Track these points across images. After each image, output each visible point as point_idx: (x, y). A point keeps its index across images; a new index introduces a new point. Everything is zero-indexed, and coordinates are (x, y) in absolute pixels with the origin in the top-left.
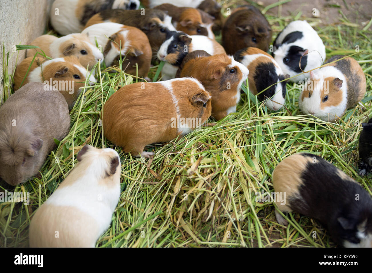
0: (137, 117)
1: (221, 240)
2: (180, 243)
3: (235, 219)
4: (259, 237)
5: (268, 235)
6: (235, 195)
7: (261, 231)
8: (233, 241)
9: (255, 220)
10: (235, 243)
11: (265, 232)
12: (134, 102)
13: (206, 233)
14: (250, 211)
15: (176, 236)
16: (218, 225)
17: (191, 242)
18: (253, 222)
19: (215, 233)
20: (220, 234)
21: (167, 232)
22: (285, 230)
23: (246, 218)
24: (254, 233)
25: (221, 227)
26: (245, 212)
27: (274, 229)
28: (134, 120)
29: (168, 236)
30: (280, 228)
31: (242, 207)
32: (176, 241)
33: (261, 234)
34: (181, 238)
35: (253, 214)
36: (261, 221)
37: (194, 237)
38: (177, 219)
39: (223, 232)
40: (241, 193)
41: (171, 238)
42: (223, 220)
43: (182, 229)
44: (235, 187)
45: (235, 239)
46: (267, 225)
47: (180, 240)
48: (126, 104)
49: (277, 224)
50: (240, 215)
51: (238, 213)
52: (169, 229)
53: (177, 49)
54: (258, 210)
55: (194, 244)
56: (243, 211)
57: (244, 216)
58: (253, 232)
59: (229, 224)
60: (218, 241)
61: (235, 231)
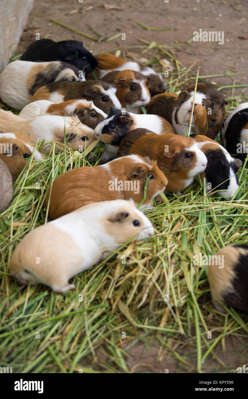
0: (83, 197)
1: (158, 325)
2: (115, 326)
3: (172, 305)
4: (197, 324)
5: (207, 322)
6: (174, 280)
7: (199, 318)
8: (171, 327)
9: (194, 307)
10: (172, 329)
11: (205, 319)
12: (80, 183)
13: (143, 317)
14: (190, 296)
15: (112, 319)
16: (156, 309)
17: (127, 326)
18: (192, 308)
19: (152, 318)
20: (157, 319)
21: (104, 314)
22: (224, 318)
23: (186, 304)
24: (193, 320)
25: (159, 312)
26: (184, 297)
27: (214, 316)
29: (104, 318)
30: (219, 315)
31: (181, 292)
32: (113, 324)
33: (200, 321)
34: (117, 321)
35: (192, 300)
36: (201, 307)
37: (131, 319)
38: (114, 301)
39: (161, 317)
40: (182, 277)
41: (107, 320)
42: (161, 305)
43: (119, 311)
44: (175, 271)
45: (173, 325)
46: (206, 312)
47: (115, 323)
48: (71, 184)
49: (216, 312)
50: (180, 301)
51: (177, 298)
52: (106, 311)
53: (115, 130)
54: (198, 297)
55: (131, 328)
56: (182, 296)
57: (183, 302)
58: (191, 319)
59: (167, 310)
60: (155, 326)
61: (172, 317)
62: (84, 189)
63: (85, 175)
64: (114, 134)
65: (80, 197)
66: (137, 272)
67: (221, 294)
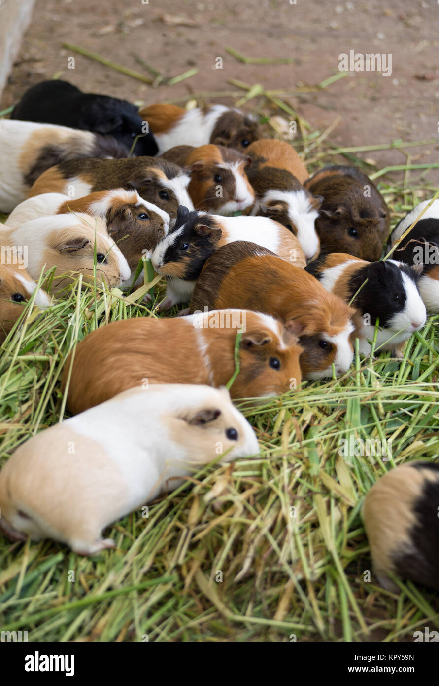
0: (138, 371)
1: (272, 616)
2: (192, 618)
3: (300, 577)
4: (346, 614)
5: (363, 610)
6: (303, 531)
7: (349, 602)
8: (295, 619)
9: (339, 580)
10: (298, 623)
11: (359, 605)
13: (243, 602)
14: (331, 562)
15: (184, 604)
16: (268, 586)
17: (213, 619)
18: (335, 583)
19: (260, 602)
20: (270, 605)
21: (169, 596)
22: (396, 602)
23: (323, 576)
24: (337, 607)
25: (273, 591)
26: (320, 563)
27: (376, 600)
28: (134, 377)
29: (170, 604)
30: (386, 597)
31: (315, 554)
32: (186, 614)
33: (350, 608)
34: (195, 609)
35: (336, 569)
36: (352, 583)
37: (220, 606)
38: (189, 570)
39: (277, 600)
40: (315, 525)
41: (175, 607)
42: (279, 578)
43: (197, 591)
44: (303, 514)
45: (300, 616)
46: (361, 590)
47: (191, 613)
48: (118, 346)
49: (381, 590)
50: (313, 569)
51: (309, 565)
52: (173, 590)
53: (188, 251)
54: (347, 562)
55: (220, 621)
56: (316, 561)
57: (318, 572)
58: (333, 604)
59: (288, 586)
60: (266, 617)
61: (299, 600)
62: (141, 356)
63: (145, 332)
64: (186, 258)
65: (134, 371)
66: (232, 516)
67: (390, 557)
